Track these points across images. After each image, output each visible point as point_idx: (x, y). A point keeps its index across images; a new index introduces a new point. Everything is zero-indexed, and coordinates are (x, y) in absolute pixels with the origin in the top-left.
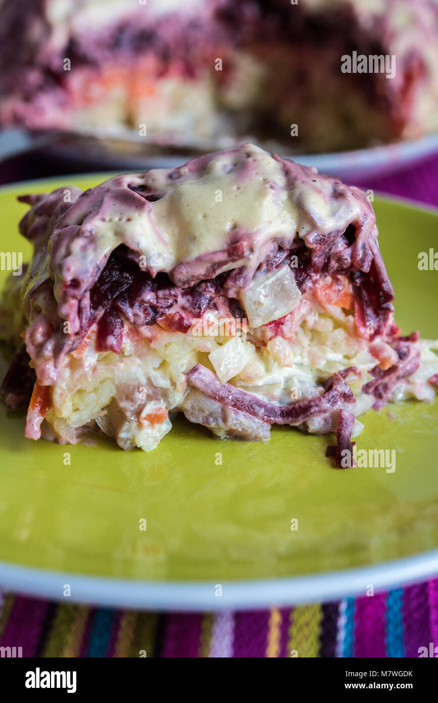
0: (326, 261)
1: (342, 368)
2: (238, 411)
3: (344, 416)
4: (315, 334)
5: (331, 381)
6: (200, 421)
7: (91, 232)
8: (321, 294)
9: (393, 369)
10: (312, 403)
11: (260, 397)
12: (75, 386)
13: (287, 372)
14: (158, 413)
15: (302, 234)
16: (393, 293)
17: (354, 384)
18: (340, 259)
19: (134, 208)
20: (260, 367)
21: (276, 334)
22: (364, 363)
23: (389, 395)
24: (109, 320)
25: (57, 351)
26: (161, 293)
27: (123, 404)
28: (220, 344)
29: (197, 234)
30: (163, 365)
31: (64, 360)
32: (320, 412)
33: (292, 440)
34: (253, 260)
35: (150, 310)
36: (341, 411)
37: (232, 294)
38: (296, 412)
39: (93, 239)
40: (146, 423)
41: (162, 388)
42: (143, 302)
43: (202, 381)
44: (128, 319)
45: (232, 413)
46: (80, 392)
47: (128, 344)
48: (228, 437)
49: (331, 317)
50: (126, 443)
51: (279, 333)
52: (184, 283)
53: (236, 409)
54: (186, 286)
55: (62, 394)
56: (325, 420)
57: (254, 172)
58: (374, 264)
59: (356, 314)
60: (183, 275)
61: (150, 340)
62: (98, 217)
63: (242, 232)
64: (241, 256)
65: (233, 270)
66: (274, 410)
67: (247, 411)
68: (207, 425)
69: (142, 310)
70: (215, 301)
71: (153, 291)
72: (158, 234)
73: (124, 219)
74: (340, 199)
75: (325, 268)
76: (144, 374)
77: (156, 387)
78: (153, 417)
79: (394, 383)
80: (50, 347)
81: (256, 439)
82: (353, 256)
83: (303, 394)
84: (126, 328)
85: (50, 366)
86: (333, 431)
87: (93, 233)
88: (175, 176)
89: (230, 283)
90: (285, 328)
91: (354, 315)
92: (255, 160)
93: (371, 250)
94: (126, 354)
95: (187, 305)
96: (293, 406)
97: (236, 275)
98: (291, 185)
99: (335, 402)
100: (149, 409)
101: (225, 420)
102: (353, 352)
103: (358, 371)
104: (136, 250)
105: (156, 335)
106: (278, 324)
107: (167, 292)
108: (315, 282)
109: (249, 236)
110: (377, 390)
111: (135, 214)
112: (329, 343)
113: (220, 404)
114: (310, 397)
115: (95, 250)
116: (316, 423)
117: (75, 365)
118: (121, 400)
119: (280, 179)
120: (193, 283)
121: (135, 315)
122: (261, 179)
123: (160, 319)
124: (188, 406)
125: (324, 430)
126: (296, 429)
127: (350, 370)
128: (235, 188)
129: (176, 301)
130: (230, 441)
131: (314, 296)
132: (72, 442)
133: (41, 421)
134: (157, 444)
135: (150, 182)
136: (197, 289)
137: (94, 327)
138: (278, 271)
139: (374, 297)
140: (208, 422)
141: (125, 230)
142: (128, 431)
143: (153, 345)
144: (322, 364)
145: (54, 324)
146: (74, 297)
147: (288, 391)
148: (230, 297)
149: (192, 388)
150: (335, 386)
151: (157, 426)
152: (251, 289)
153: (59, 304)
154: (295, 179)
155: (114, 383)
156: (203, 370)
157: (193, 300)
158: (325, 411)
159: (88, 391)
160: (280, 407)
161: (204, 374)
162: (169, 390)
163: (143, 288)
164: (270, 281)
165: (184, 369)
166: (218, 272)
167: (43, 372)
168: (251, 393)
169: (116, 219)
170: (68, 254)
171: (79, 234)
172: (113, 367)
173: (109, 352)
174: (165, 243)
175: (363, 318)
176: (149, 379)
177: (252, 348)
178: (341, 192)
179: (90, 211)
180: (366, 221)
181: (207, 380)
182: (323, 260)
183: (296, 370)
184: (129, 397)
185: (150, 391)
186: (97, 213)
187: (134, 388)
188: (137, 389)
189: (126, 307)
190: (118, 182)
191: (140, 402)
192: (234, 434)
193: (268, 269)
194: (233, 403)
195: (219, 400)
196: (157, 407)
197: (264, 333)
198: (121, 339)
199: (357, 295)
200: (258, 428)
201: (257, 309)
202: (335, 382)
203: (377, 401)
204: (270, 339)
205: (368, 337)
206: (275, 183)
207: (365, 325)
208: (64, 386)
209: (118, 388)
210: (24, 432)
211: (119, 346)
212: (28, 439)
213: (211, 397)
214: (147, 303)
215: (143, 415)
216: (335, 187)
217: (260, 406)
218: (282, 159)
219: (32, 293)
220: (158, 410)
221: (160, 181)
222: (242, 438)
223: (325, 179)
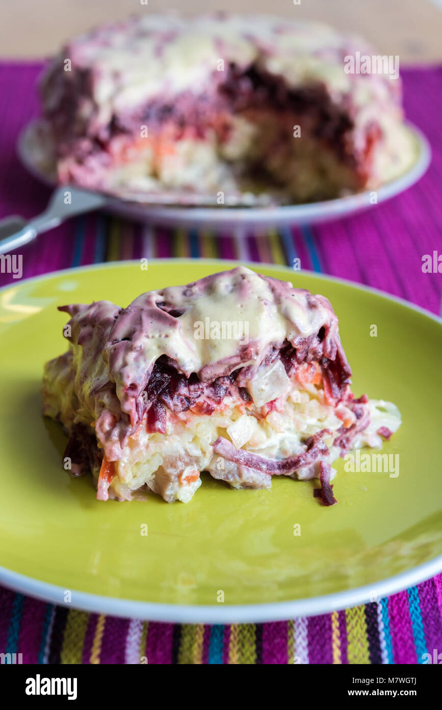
0: (306, 355)
1: (319, 430)
2: (249, 468)
3: (323, 466)
4: (297, 407)
5: (311, 440)
6: (222, 477)
7: (141, 347)
8: (300, 376)
9: (353, 426)
10: (301, 459)
11: (263, 456)
12: (134, 460)
13: (280, 436)
14: (194, 475)
15: (290, 339)
16: (351, 372)
17: (326, 441)
18: (315, 353)
19: (168, 325)
20: (262, 435)
21: (272, 409)
22: (334, 425)
23: (350, 445)
24: (155, 410)
25: (122, 436)
26: (192, 387)
27: (170, 471)
28: (234, 421)
29: (216, 343)
30: (195, 439)
31: (126, 440)
32: (306, 464)
33: (288, 484)
34: (258, 360)
35: (185, 400)
36: (321, 462)
37: (242, 385)
38: (289, 465)
39: (142, 353)
40: (185, 482)
41: (195, 456)
42: (180, 395)
43: (224, 450)
44: (169, 408)
45: (244, 468)
46: (137, 464)
47: (169, 426)
48: (242, 487)
49: (307, 392)
50: (170, 498)
51: (274, 408)
52: (209, 380)
53: (247, 467)
54: (210, 382)
55: (124, 467)
56: (310, 469)
57: (250, 291)
58: (338, 355)
59: (326, 389)
60: (208, 374)
61: (185, 422)
62: (144, 334)
63: (249, 341)
64: (251, 358)
65: (243, 367)
66: (273, 465)
67: (255, 468)
68: (227, 480)
69: (179, 401)
71: (186, 386)
72: (187, 343)
73: (163, 336)
74: (314, 309)
75: (305, 359)
76: (182, 447)
77: (191, 456)
78: (190, 478)
79: (354, 436)
80: (116, 433)
81: (262, 487)
82: (324, 350)
83: (293, 452)
84: (168, 413)
85: (117, 448)
86: (315, 477)
87: (143, 347)
88: (188, 293)
89: (241, 377)
90: (277, 404)
91: (323, 389)
92: (249, 281)
93: (336, 344)
94: (169, 433)
95: (211, 395)
96: (286, 461)
97: (246, 371)
98: (278, 300)
99: (316, 456)
100: (187, 472)
101: (240, 475)
102: (324, 417)
103: (330, 432)
104: (174, 359)
105: (190, 418)
106: (272, 404)
107: (196, 386)
108: (297, 369)
109: (255, 344)
110: (342, 443)
111: (170, 331)
112: (307, 411)
113: (236, 464)
114: (298, 454)
115: (145, 360)
116: (304, 472)
117: (133, 445)
118: (168, 468)
119: (269, 295)
120: (214, 380)
121: (175, 405)
122: (256, 297)
123: (192, 406)
124: (213, 467)
125: (310, 476)
126: (289, 477)
127: (324, 431)
128: (239, 306)
129: (203, 393)
130: (243, 490)
131: (297, 378)
132: (128, 499)
133: (108, 487)
134: (192, 496)
135: (169, 299)
136: (217, 382)
137: (145, 416)
138: (274, 365)
139: (337, 374)
140: (227, 478)
141: (166, 345)
142: (172, 489)
143: (188, 426)
144: (304, 428)
145: (116, 415)
146: (133, 397)
147: (283, 451)
148: (241, 387)
149: (216, 454)
150: (315, 445)
151: (192, 484)
152: (256, 381)
153: (121, 403)
154: (280, 295)
155: (162, 456)
156: (224, 440)
157: (215, 391)
158: (309, 463)
159: (142, 462)
160: (277, 462)
161: (225, 444)
162: (200, 457)
163: (179, 384)
164: (269, 374)
165: (210, 441)
166: (232, 371)
167: (111, 451)
168: (256, 454)
169: (157, 335)
170: (125, 364)
171: (130, 349)
172: (162, 444)
173: (158, 434)
174: (193, 351)
175: (330, 390)
176: (186, 450)
177: (255, 420)
178: (314, 304)
179: (134, 329)
180: (333, 323)
181: (227, 448)
182: (304, 355)
183: (287, 434)
184: (173, 465)
185: (187, 460)
186: (141, 331)
187: (176, 458)
188: (178, 459)
189: (168, 400)
190: (148, 302)
191: (181, 468)
192: (247, 485)
193: (266, 365)
194: (245, 463)
195: (235, 462)
196: (192, 470)
197: (262, 408)
198: (165, 423)
199: (325, 373)
200: (263, 480)
201: (260, 394)
202: (315, 441)
203: (342, 451)
204: (268, 414)
205: (334, 404)
206: (267, 300)
207: (332, 396)
208: (126, 461)
209: (164, 459)
210: (96, 496)
211: (164, 429)
212: (99, 500)
213: (229, 460)
214: (182, 395)
215: (183, 477)
216: (308, 299)
217: (263, 463)
218: (266, 277)
219: (96, 391)
220: (193, 472)
221: (177, 298)
222: (252, 487)
223: (300, 293)
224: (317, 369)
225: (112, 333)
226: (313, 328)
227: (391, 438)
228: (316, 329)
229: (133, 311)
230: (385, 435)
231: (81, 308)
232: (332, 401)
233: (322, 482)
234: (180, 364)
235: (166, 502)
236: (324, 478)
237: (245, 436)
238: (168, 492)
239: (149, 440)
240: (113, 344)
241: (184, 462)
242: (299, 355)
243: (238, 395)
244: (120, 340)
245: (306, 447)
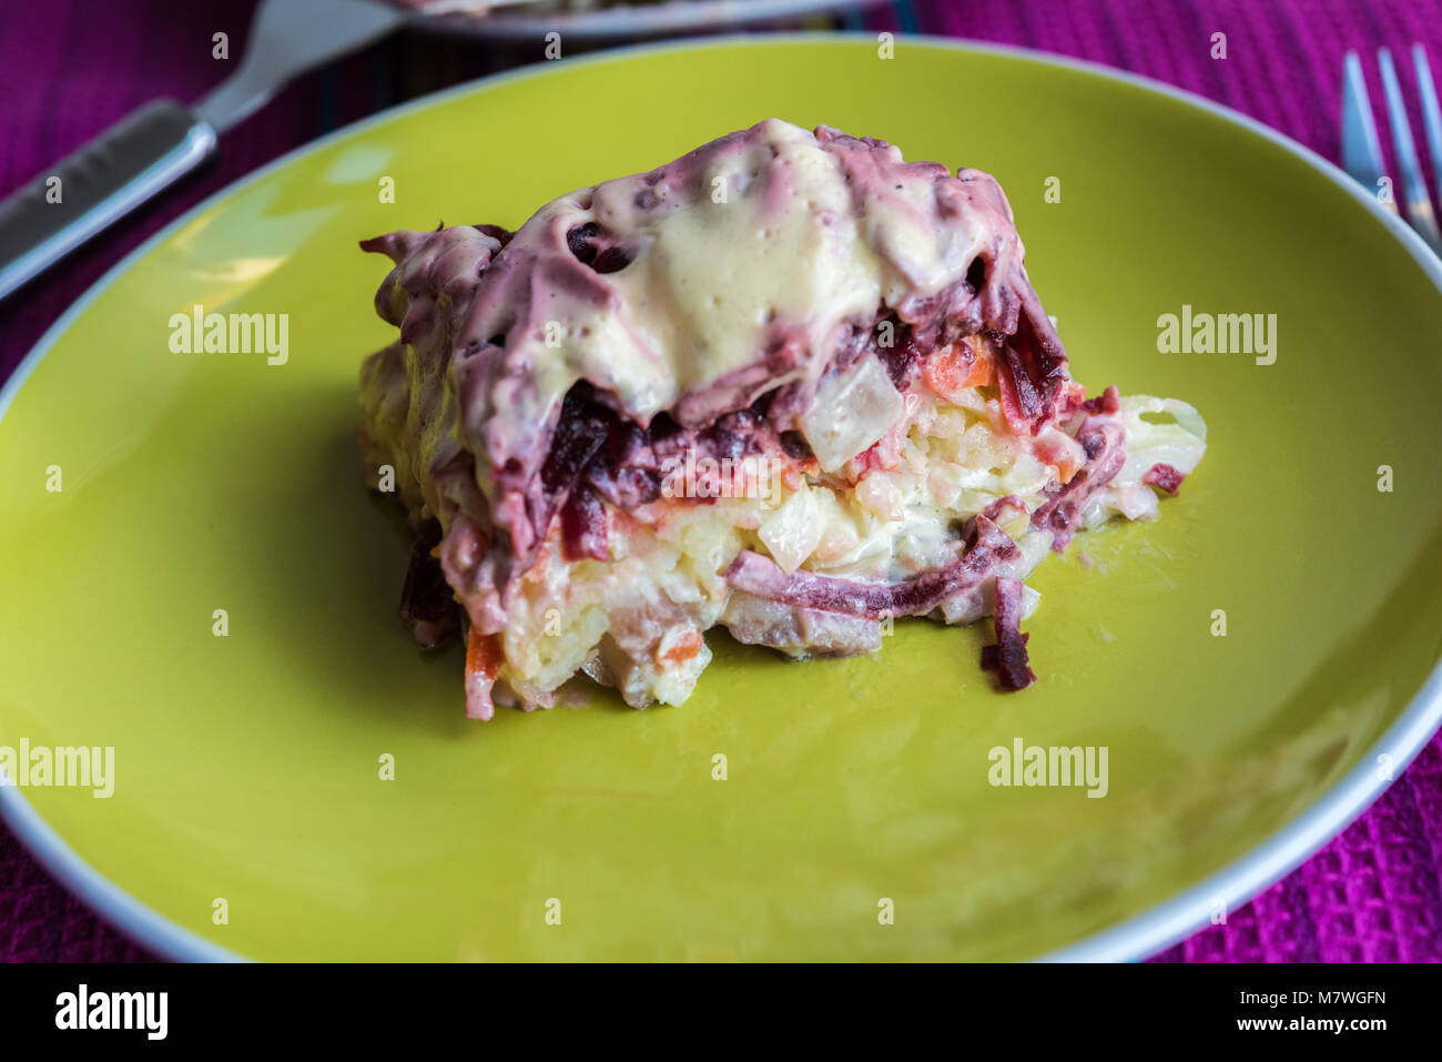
0: (940, 333)
1: (990, 501)
2: (822, 612)
3: (1004, 591)
4: (937, 446)
5: (972, 526)
6: (760, 640)
7: (524, 366)
8: (934, 379)
9: (1081, 476)
10: (947, 577)
11: (856, 578)
13: (893, 527)
14: (688, 644)
15: (891, 301)
16: (1064, 352)
17: (1013, 525)
18: (963, 325)
19: (589, 302)
20: (849, 530)
21: (868, 466)
22: (1028, 483)
23: (1078, 520)
24: (578, 507)
25: (502, 580)
26: (661, 447)
27: (626, 643)
28: (776, 509)
29: (708, 336)
30: (683, 562)
31: (514, 589)
32: (962, 587)
33: (921, 636)
34: (814, 368)
35: (646, 479)
36: (997, 581)
37: (783, 426)
38: (920, 594)
39: (529, 379)
40: (668, 663)
41: (686, 604)
42: (631, 469)
43: (754, 581)
44: (609, 499)
45: (809, 615)
47: (617, 540)
48: (810, 655)
49: (957, 407)
50: (638, 698)
51: (873, 463)
52: (698, 424)
53: (817, 610)
54: (703, 427)
55: (519, 645)
56: (973, 599)
57: (790, 191)
58: (1025, 319)
59: (1003, 397)
60: (695, 412)
61: (654, 527)
62: (531, 333)
63: (786, 324)
64: (793, 367)
65: (780, 388)
66: (882, 597)
67: (836, 609)
68: (771, 645)
69: (633, 483)
70: (755, 438)
71: (645, 444)
72: (638, 342)
73: (578, 332)
74: (949, 220)
75: (941, 341)
76: (653, 586)
77: (676, 605)
78: (678, 652)
79: (1084, 498)
80: (486, 573)
81: (858, 651)
82: (986, 312)
83: (928, 560)
84: (610, 512)
85: (492, 606)
86: (987, 615)
87: (529, 367)
88: (647, 201)
89: (777, 411)
90: (882, 452)
91: (1000, 401)
92: (787, 163)
93: (1016, 292)
94: (617, 556)
96: (913, 583)
97: (787, 395)
98: (859, 206)
99: (985, 565)
100: (671, 639)
101: (801, 632)
102: (1005, 462)
103: (1018, 504)
104: (607, 388)
105: (663, 517)
106: (870, 458)
107: (671, 443)
108: (922, 364)
109: (801, 331)
110: (1055, 517)
111: (594, 318)
112: (961, 456)
113: (789, 608)
114: (941, 565)
115: (537, 398)
116: (958, 606)
117: (534, 592)
118: (621, 635)
119: (839, 194)
120: (712, 422)
121: (623, 493)
122: (803, 204)
124: (734, 619)
125: (973, 615)
126: (925, 619)
127: (1004, 502)
128: (761, 234)
130: (814, 662)
131: (925, 381)
132: (546, 706)
133: (490, 687)
134: (691, 689)
135: (604, 219)
136: (722, 426)
137: (556, 521)
138: (858, 370)
139: (1030, 356)
140: (772, 641)
142: (640, 679)
143: (660, 535)
144: (953, 499)
146: (515, 490)
147: (902, 559)
148: (781, 431)
149: (736, 594)
150: (982, 539)
151: (688, 662)
152: (816, 413)
153: (491, 501)
154: (865, 191)
155: (604, 610)
156: (751, 559)
157: (718, 447)
158: (970, 585)
160: (892, 588)
161: (754, 567)
162: (699, 603)
163: (629, 444)
164: (847, 393)
165: (719, 563)
166: (755, 396)
167: (482, 613)
168: (838, 577)
169: (563, 332)
170: (491, 412)
171: (499, 372)
172: (599, 585)
173: (590, 562)
174: (653, 358)
175: (1016, 399)
176: (662, 592)
177: (827, 495)
178: (950, 204)
179: (513, 313)
180: (1001, 249)
181: (761, 576)
182: (933, 334)
183: (911, 517)
184: (634, 630)
185: (668, 614)
186: (526, 323)
187: (639, 614)
188: (644, 615)
189: (604, 482)
190: (549, 237)
191: (652, 636)
192: (820, 651)
193: (840, 371)
194: (811, 602)
195: (786, 602)
196: (691, 630)
197: (846, 467)
198: (605, 536)
199: (1001, 359)
200: (859, 634)
201: (830, 444)
202: (981, 531)
203: (1057, 535)
204: (860, 478)
205: (1027, 430)
206: (829, 211)
207: (1020, 415)
208: (521, 631)
209: (612, 617)
210: (465, 711)
211: (604, 549)
212: (473, 720)
213: (771, 599)
214: (639, 468)
215: (662, 652)
216: (938, 190)
217: (857, 595)
218: (835, 138)
219: (438, 472)
220: (686, 639)
221: (622, 213)
222: (834, 654)
223: (918, 175)
224: (979, 348)
225: (469, 319)
226: (948, 269)
227: (1181, 488)
228: (959, 266)
229: (513, 262)
230: (1166, 484)
231: (414, 243)
232: (1018, 424)
233: (1000, 629)
234: (623, 398)
235: (633, 709)
236: (1005, 621)
237: (805, 542)
238: (632, 688)
239: (572, 574)
240: (467, 355)
241: (659, 619)
242: (920, 338)
243: (778, 447)
244: (484, 341)
245: (960, 544)
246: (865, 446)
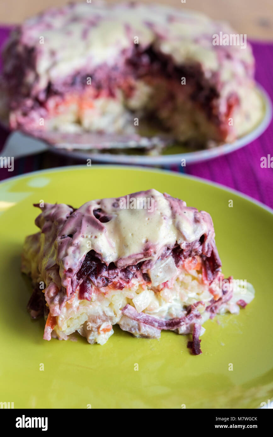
0: (190, 253)
1: (195, 302)
3: (196, 327)
4: (183, 284)
5: (190, 308)
6: (128, 330)
7: (78, 244)
8: (186, 266)
9: (220, 299)
10: (181, 321)
11: (157, 317)
12: (69, 317)
13: (168, 305)
14: (108, 328)
15: (179, 243)
16: (221, 264)
17: (200, 310)
18: (196, 252)
19: (98, 229)
20: (157, 303)
21: (165, 286)
22: (206, 298)
23: (217, 311)
24: (85, 285)
25: (61, 302)
26: (110, 272)
28: (138, 294)
29: (129, 244)
30: (111, 305)
31: (64, 304)
32: (185, 324)
33: (171, 337)
34: (155, 257)
35: (105, 280)
36: (194, 324)
37: (144, 272)
39: (78, 247)
40: (102, 332)
41: (110, 316)
42: (102, 276)
43: (129, 313)
44: (94, 284)
45: (142, 325)
46: (71, 319)
47: (94, 296)
48: (140, 336)
49: (191, 275)
50: (92, 341)
51: (166, 286)
53: (145, 324)
54: (123, 268)
55: (62, 320)
56: (187, 328)
57: (156, 209)
58: (213, 253)
59: (203, 274)
60: (122, 264)
61: (105, 294)
62: (81, 235)
63: (150, 244)
64: (151, 256)
65: (146, 261)
66: (163, 323)
67: (150, 325)
68: (130, 332)
69: (101, 280)
70: (136, 274)
71: (106, 270)
72: (109, 242)
73: (93, 237)
74: (198, 223)
75: (190, 255)
76: (102, 310)
77: (107, 316)
78: (105, 330)
79: (220, 305)
80: (57, 299)
81: (154, 337)
82: (203, 250)
83: (177, 315)
84: (94, 287)
85: (57, 308)
86: (190, 333)
87: (79, 244)
88: (116, 205)
89: (144, 267)
90: (169, 283)
92: (156, 201)
93: (212, 246)
94: (93, 300)
95: (123, 277)
96: (172, 321)
97: (147, 263)
98: (174, 216)
99: (192, 319)
100: (104, 326)
101: (139, 330)
102: (201, 292)
103: (203, 303)
104: (99, 253)
105: (108, 291)
106: (165, 284)
107: (113, 271)
108: (184, 261)
109: (154, 246)
110: (212, 309)
111: (98, 234)
112: (189, 288)
113: (137, 322)
114: (180, 317)
115: (80, 253)
116: (183, 329)
117: (69, 306)
118: (90, 322)
119: (168, 212)
120: (126, 267)
121: (98, 283)
122: (159, 213)
123: (110, 284)
124: (121, 323)
125: (187, 332)
126: (173, 332)
127: (199, 303)
128: (147, 219)
129: (118, 275)
130: (141, 339)
131: (183, 266)
132: (65, 339)
133: (51, 331)
134: (106, 341)
135: (103, 208)
136: (128, 269)
137: (78, 288)
138: (167, 259)
139: (212, 264)
140: (131, 330)
141: (94, 244)
142: (93, 336)
143: (106, 296)
144: (186, 300)
145: (59, 287)
146: (69, 277)
147: (170, 314)
148: (144, 273)
149: (124, 315)
150: (192, 312)
151: (107, 333)
152: (153, 270)
153: (62, 280)
154: (176, 212)
155: (87, 315)
156: (130, 307)
157: (126, 274)
158: (187, 324)
159: (74, 318)
160: (166, 321)
162: (113, 317)
163: (102, 270)
164: (163, 265)
165: (120, 307)
166: (138, 262)
167: (54, 310)
168: (152, 316)
169: (89, 236)
170: (66, 255)
171: (71, 244)
172: (87, 308)
173: (85, 300)
174: (113, 247)
175: (206, 275)
176: (104, 312)
177: (152, 293)
178: (198, 219)
179: (76, 229)
180: (210, 233)
181: (131, 312)
182: (188, 253)
183: (174, 303)
184: (94, 321)
185: (104, 318)
186: (80, 232)
187: (97, 317)
188: (98, 318)
189: (93, 279)
190: (88, 210)
191: (99, 324)
192: (144, 336)
193: (162, 259)
194: (143, 322)
195: (137, 321)
196: (108, 325)
197: (158, 286)
198: (91, 294)
199: (204, 264)
200: (155, 333)
201: (156, 279)
202: (192, 309)
203: (211, 314)
204: (162, 290)
205: (208, 284)
206: (166, 216)
207: (207, 279)
208: (63, 317)
209: (89, 317)
210: (43, 337)
211: (90, 298)
212: (45, 340)
213: (133, 319)
214: (104, 277)
215: (101, 329)
216: (195, 215)
217: (156, 322)
218: (169, 197)
219: (48, 269)
220: (108, 326)
221: (108, 208)
222: (147, 337)
223: (190, 210)
224: (198, 260)
225: (63, 229)
226: (196, 236)
227: (246, 307)
228: (198, 237)
229: (77, 215)
230: (242, 305)
231: (49, 206)
232: (206, 282)
233: (194, 337)
234: (103, 256)
235: (89, 344)
236: (195, 335)
237: (145, 304)
238: (91, 338)
239: (80, 303)
240: (61, 239)
241: (101, 320)
242: (185, 253)
243: (142, 277)
244: (66, 235)
245: (186, 312)
246: (165, 281)
